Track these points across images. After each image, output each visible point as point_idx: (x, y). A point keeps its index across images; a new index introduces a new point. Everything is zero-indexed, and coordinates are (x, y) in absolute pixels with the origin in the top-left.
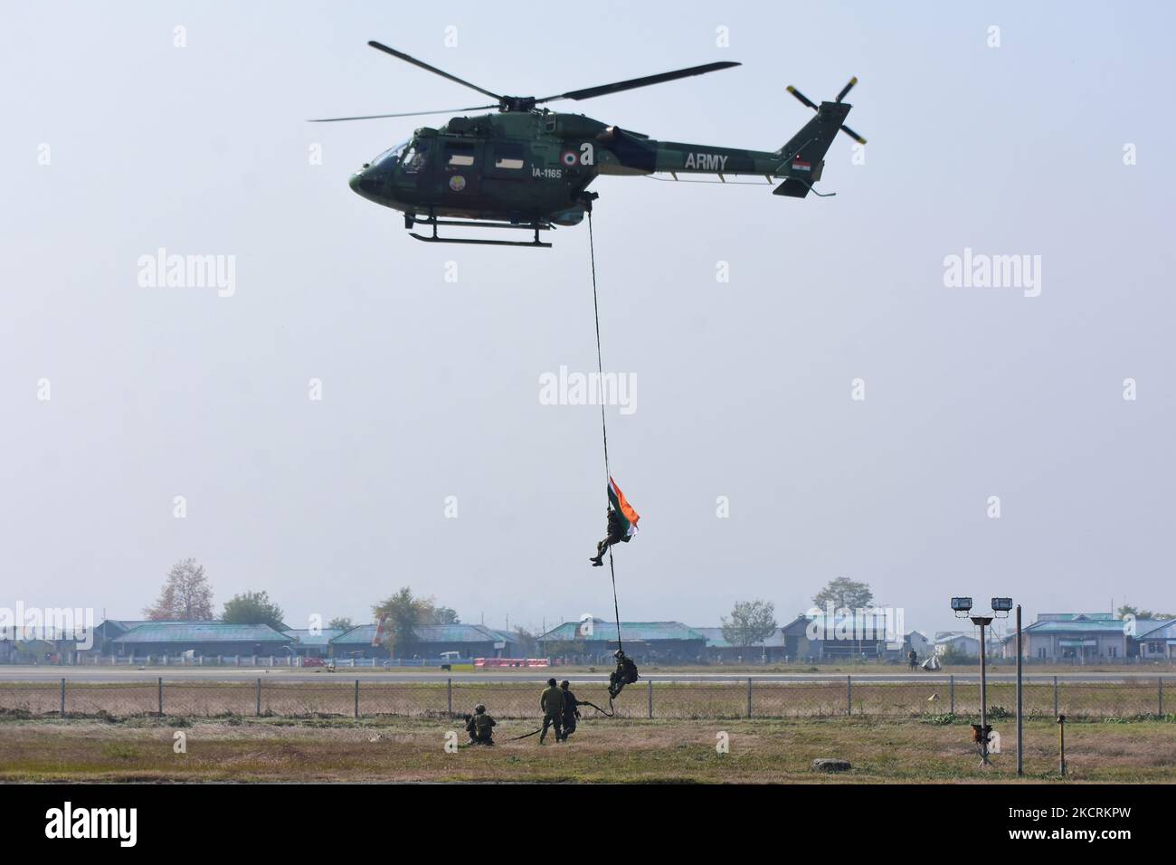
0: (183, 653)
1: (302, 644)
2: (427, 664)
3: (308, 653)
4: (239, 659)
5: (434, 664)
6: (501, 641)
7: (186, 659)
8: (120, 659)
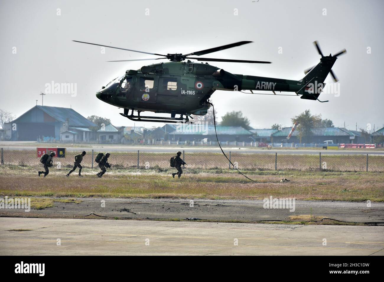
0: (202, 140)
1: (258, 136)
2: (317, 146)
3: (261, 140)
4: (228, 143)
5: (320, 146)
6: (353, 136)
7: (203, 143)
8: (172, 142)
